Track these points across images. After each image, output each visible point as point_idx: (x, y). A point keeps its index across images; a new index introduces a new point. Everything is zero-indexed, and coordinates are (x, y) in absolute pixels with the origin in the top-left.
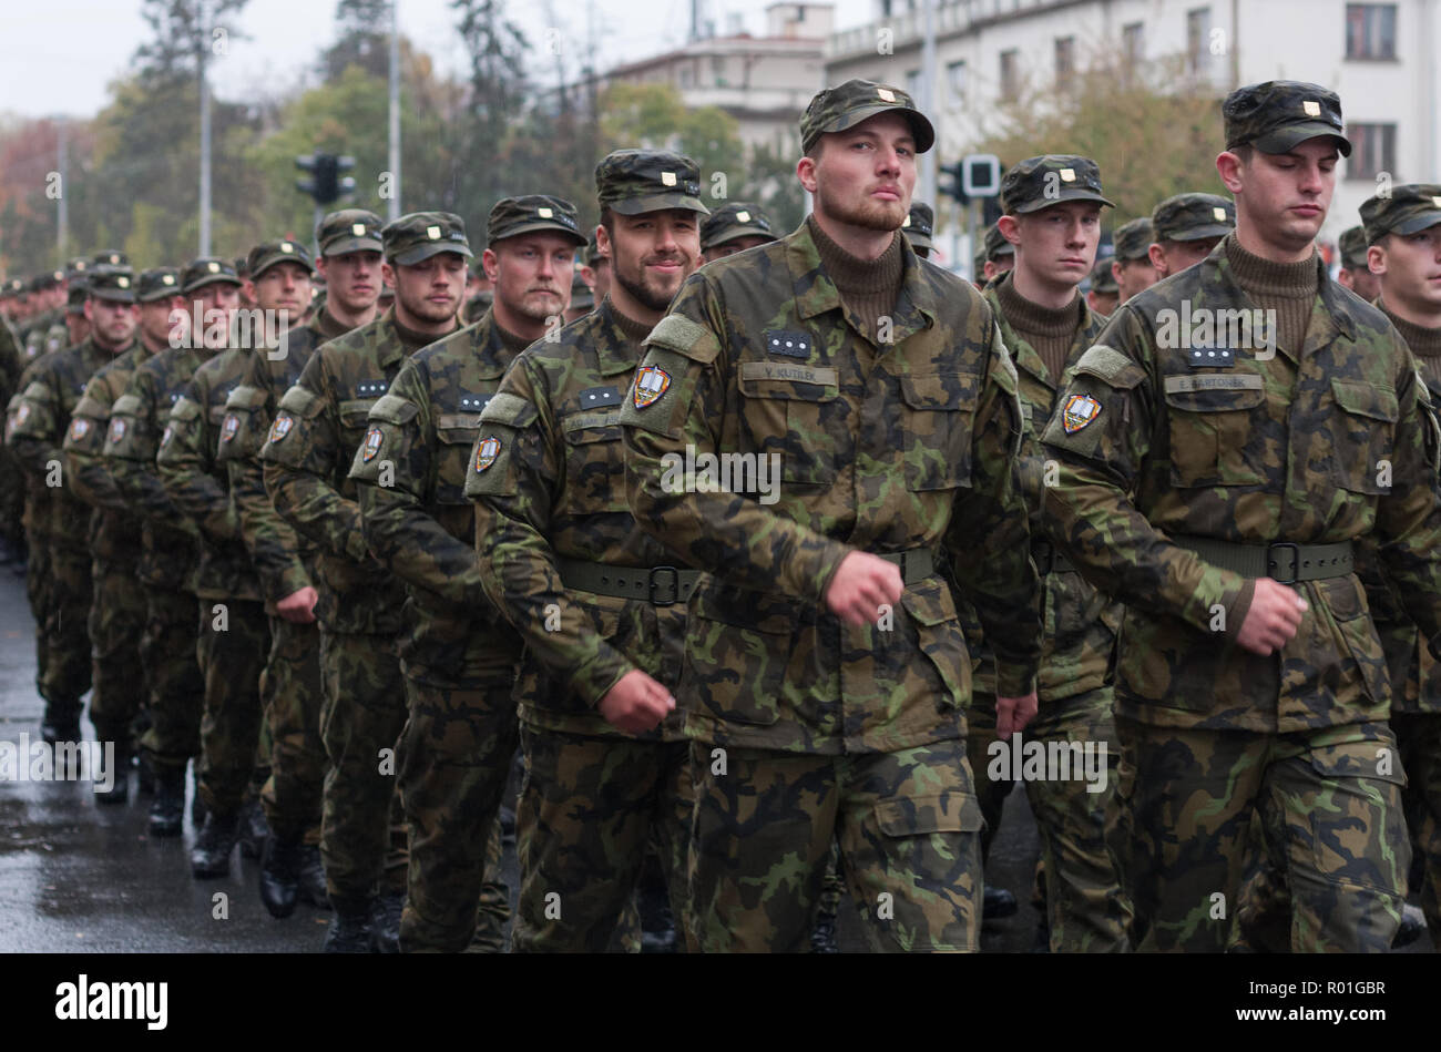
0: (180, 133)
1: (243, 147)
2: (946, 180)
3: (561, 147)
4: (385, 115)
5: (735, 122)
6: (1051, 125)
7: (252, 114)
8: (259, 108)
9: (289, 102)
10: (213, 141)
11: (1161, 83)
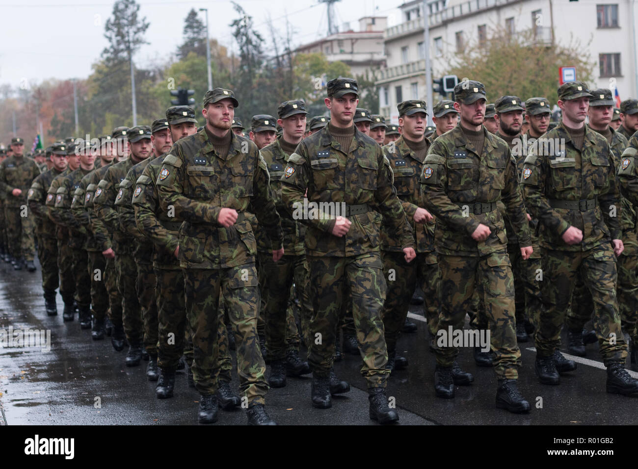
0: (123, 84)
1: (148, 88)
2: (436, 86)
3: (278, 81)
4: (206, 72)
5: (348, 67)
6: (479, 61)
7: (152, 74)
8: (154, 71)
9: (166, 68)
10: (136, 87)
11: (522, 42)
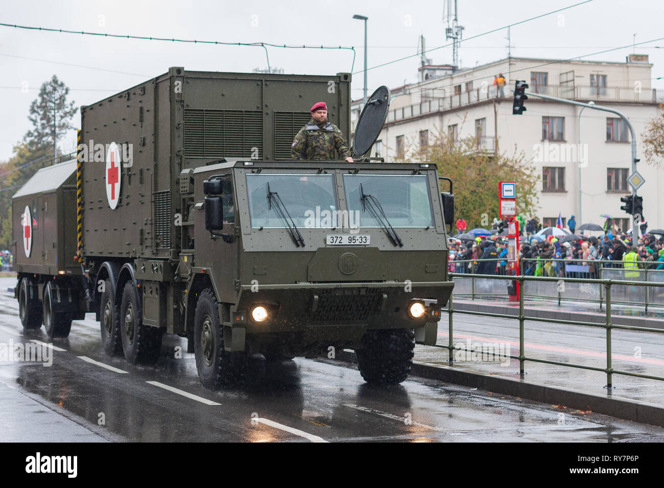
11: (464, 149)
